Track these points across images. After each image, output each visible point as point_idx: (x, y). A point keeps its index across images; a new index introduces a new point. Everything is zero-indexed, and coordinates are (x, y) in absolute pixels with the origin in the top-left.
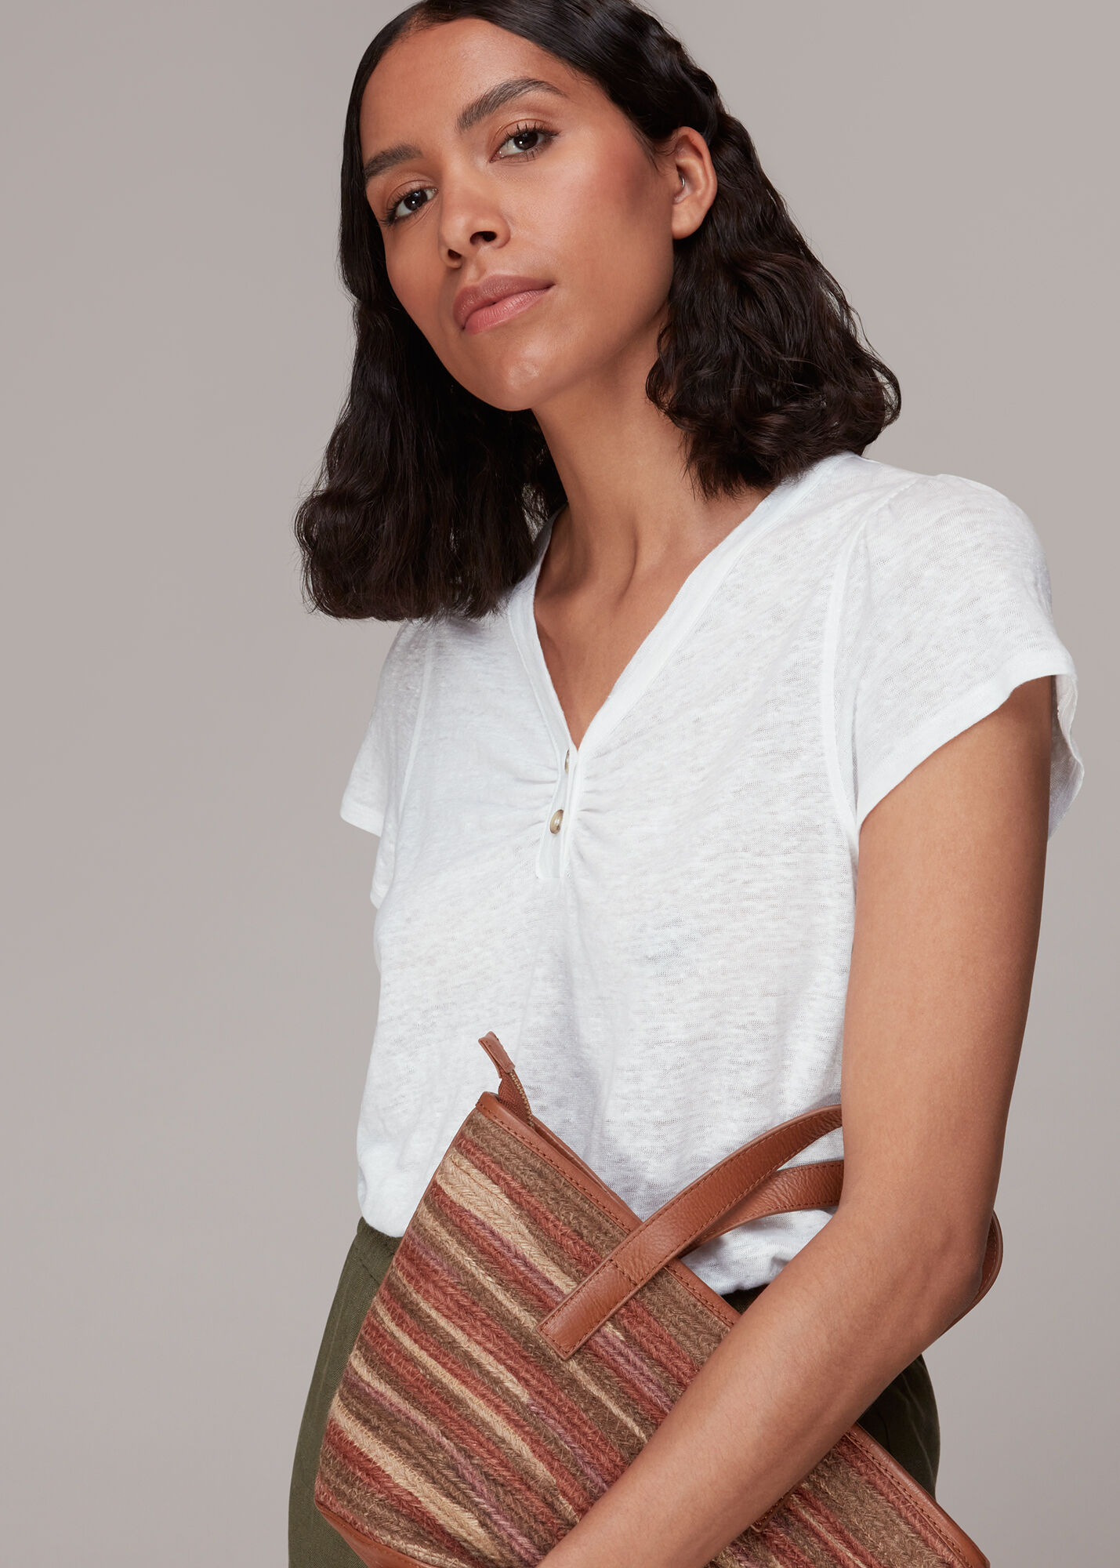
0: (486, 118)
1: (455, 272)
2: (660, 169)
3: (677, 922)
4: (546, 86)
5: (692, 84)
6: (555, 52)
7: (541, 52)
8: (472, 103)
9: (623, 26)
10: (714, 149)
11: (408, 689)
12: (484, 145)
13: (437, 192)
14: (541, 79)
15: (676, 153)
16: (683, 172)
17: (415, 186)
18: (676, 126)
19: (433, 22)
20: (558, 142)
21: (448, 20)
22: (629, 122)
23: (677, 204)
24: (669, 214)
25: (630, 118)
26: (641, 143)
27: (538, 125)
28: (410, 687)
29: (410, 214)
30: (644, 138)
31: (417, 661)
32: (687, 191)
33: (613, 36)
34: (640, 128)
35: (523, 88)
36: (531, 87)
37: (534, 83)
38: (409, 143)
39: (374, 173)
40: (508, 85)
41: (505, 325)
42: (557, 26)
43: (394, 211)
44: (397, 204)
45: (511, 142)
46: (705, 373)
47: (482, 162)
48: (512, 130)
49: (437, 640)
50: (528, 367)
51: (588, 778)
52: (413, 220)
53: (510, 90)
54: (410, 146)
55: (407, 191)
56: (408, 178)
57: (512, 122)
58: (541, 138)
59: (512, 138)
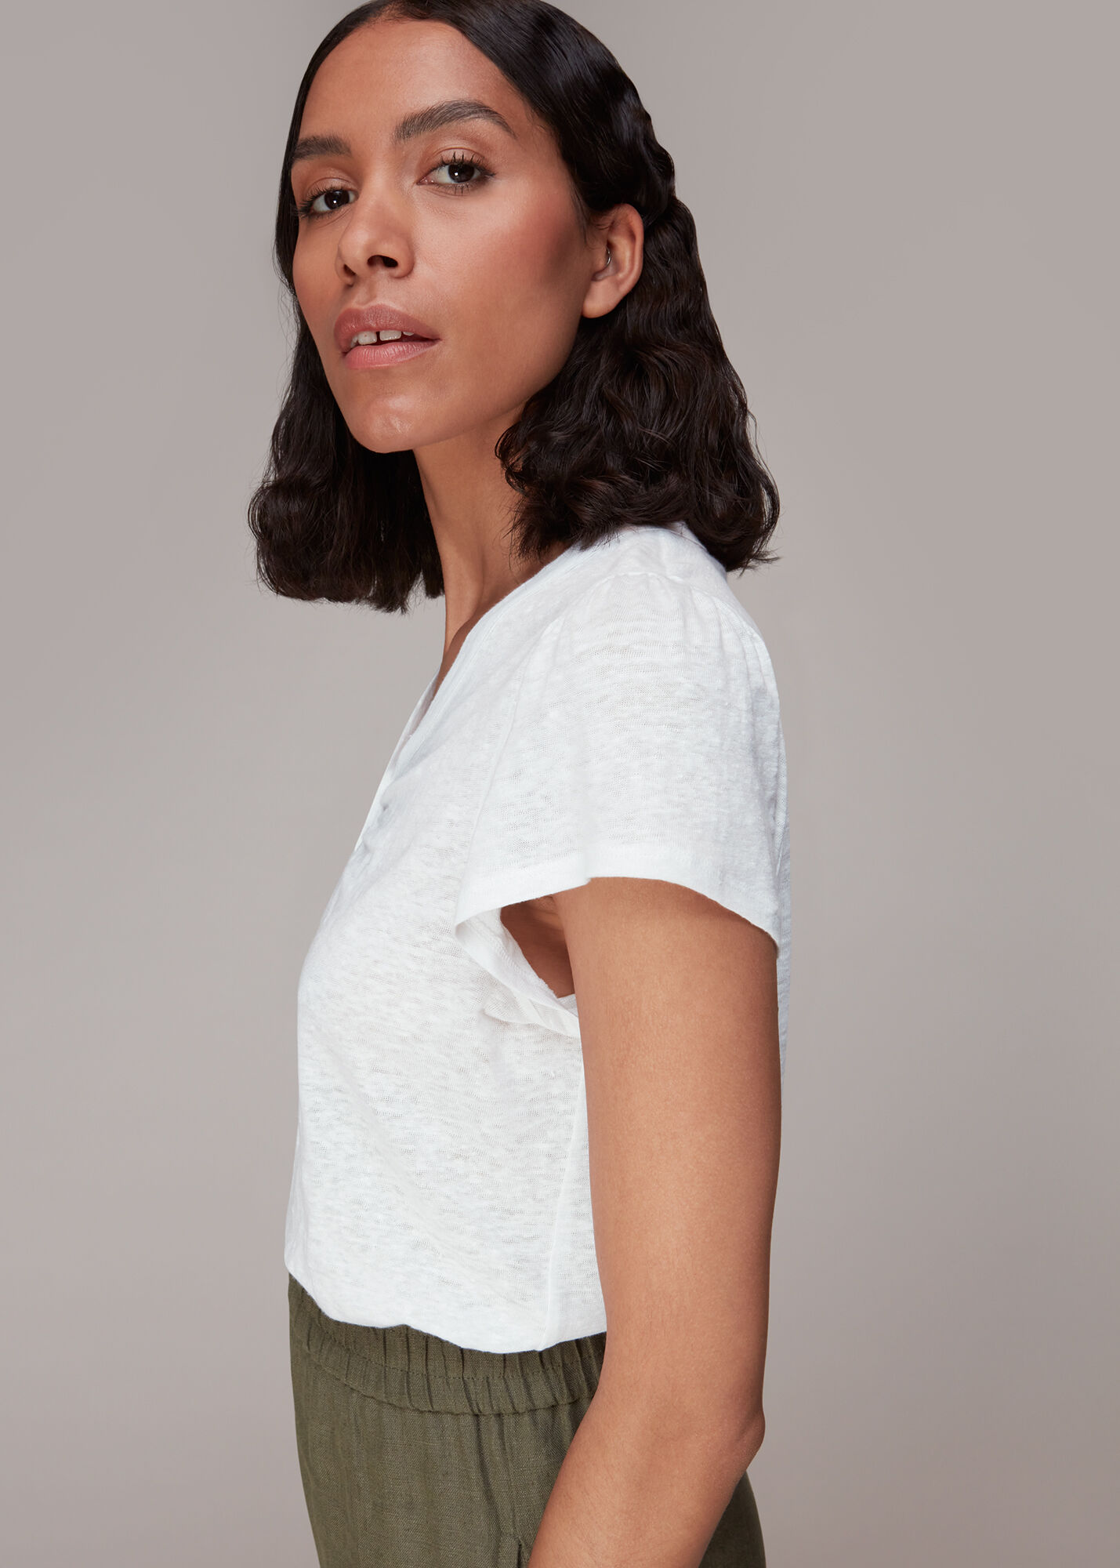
0: (425, 135)
1: (347, 290)
2: (589, 242)
4: (497, 118)
7: (504, 80)
8: (415, 113)
9: (598, 80)
10: (648, 234)
12: (416, 162)
13: (357, 197)
14: (495, 109)
16: (611, 250)
17: (337, 183)
19: (405, 15)
21: (422, 18)
22: (572, 183)
23: (595, 282)
24: (585, 292)
25: (575, 180)
26: (578, 209)
27: (476, 159)
29: (327, 212)
30: (582, 205)
32: (611, 269)
34: (582, 194)
35: (473, 112)
36: (481, 115)
37: (486, 111)
38: (343, 137)
39: (301, 156)
40: (458, 104)
43: (312, 204)
44: (315, 197)
45: (445, 169)
47: (409, 181)
48: (448, 156)
52: (329, 218)
54: (341, 140)
55: (328, 187)
56: (332, 172)
57: (448, 147)
58: (477, 174)
59: (447, 164)
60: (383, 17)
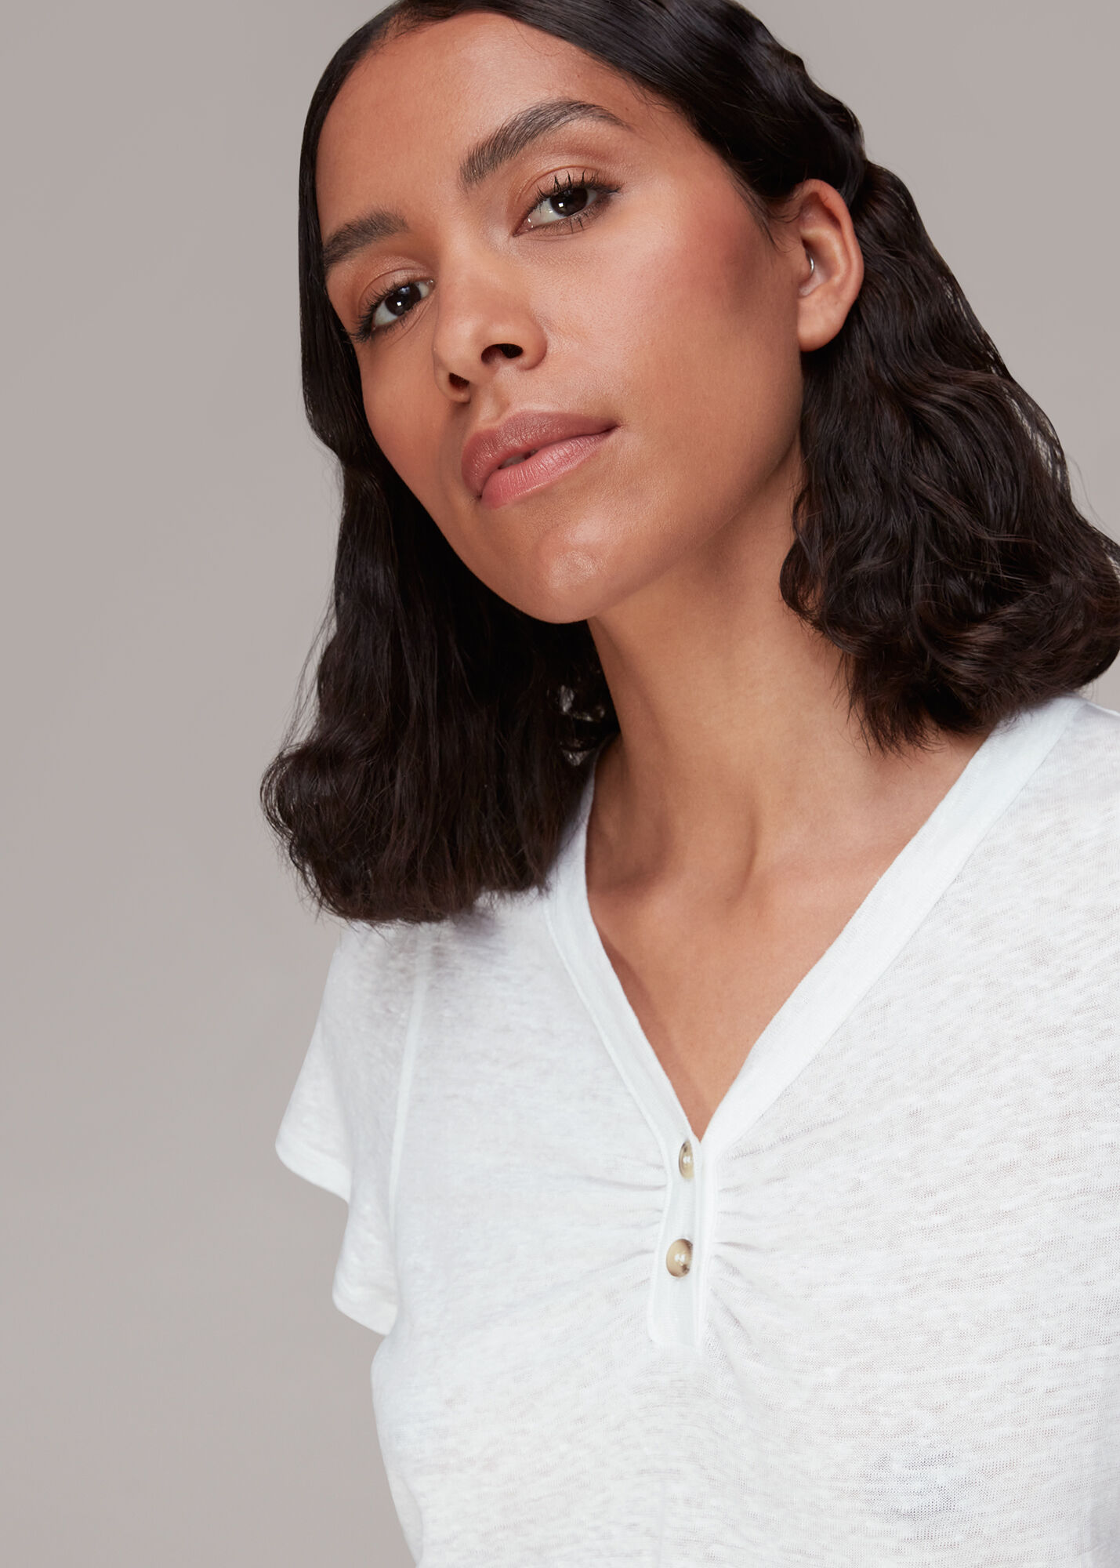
0: (505, 165)
1: (463, 409)
2: (777, 242)
3: (945, 1458)
4: (598, 112)
5: (822, 115)
6: (610, 61)
7: (588, 60)
8: (482, 140)
9: (716, 25)
10: (857, 212)
11: (388, 1011)
12: (504, 209)
13: (433, 287)
14: (590, 101)
15: (800, 218)
16: (811, 248)
17: (400, 277)
18: (799, 179)
19: (420, 21)
20: (620, 201)
21: (445, 16)
22: (727, 169)
23: (804, 297)
24: (793, 313)
25: (731, 165)
26: (748, 202)
27: (588, 177)
28: (393, 1010)
29: (395, 322)
30: (751, 194)
31: (403, 971)
32: (818, 278)
33: (702, 39)
34: (745, 179)
35: (562, 115)
36: (573, 115)
37: (579, 108)
38: (388, 208)
39: (336, 259)
40: (538, 111)
41: (543, 493)
42: (616, 22)
43: (370, 318)
44: (375, 307)
45: (547, 204)
46: (869, 563)
47: (501, 235)
48: (548, 184)
49: (436, 944)
50: (581, 560)
51: (726, 1190)
52: (400, 330)
53: (542, 118)
54: (388, 213)
55: (389, 286)
56: (389, 264)
57: (546, 171)
58: (592, 197)
59: (547, 197)
60: (391, 34)
